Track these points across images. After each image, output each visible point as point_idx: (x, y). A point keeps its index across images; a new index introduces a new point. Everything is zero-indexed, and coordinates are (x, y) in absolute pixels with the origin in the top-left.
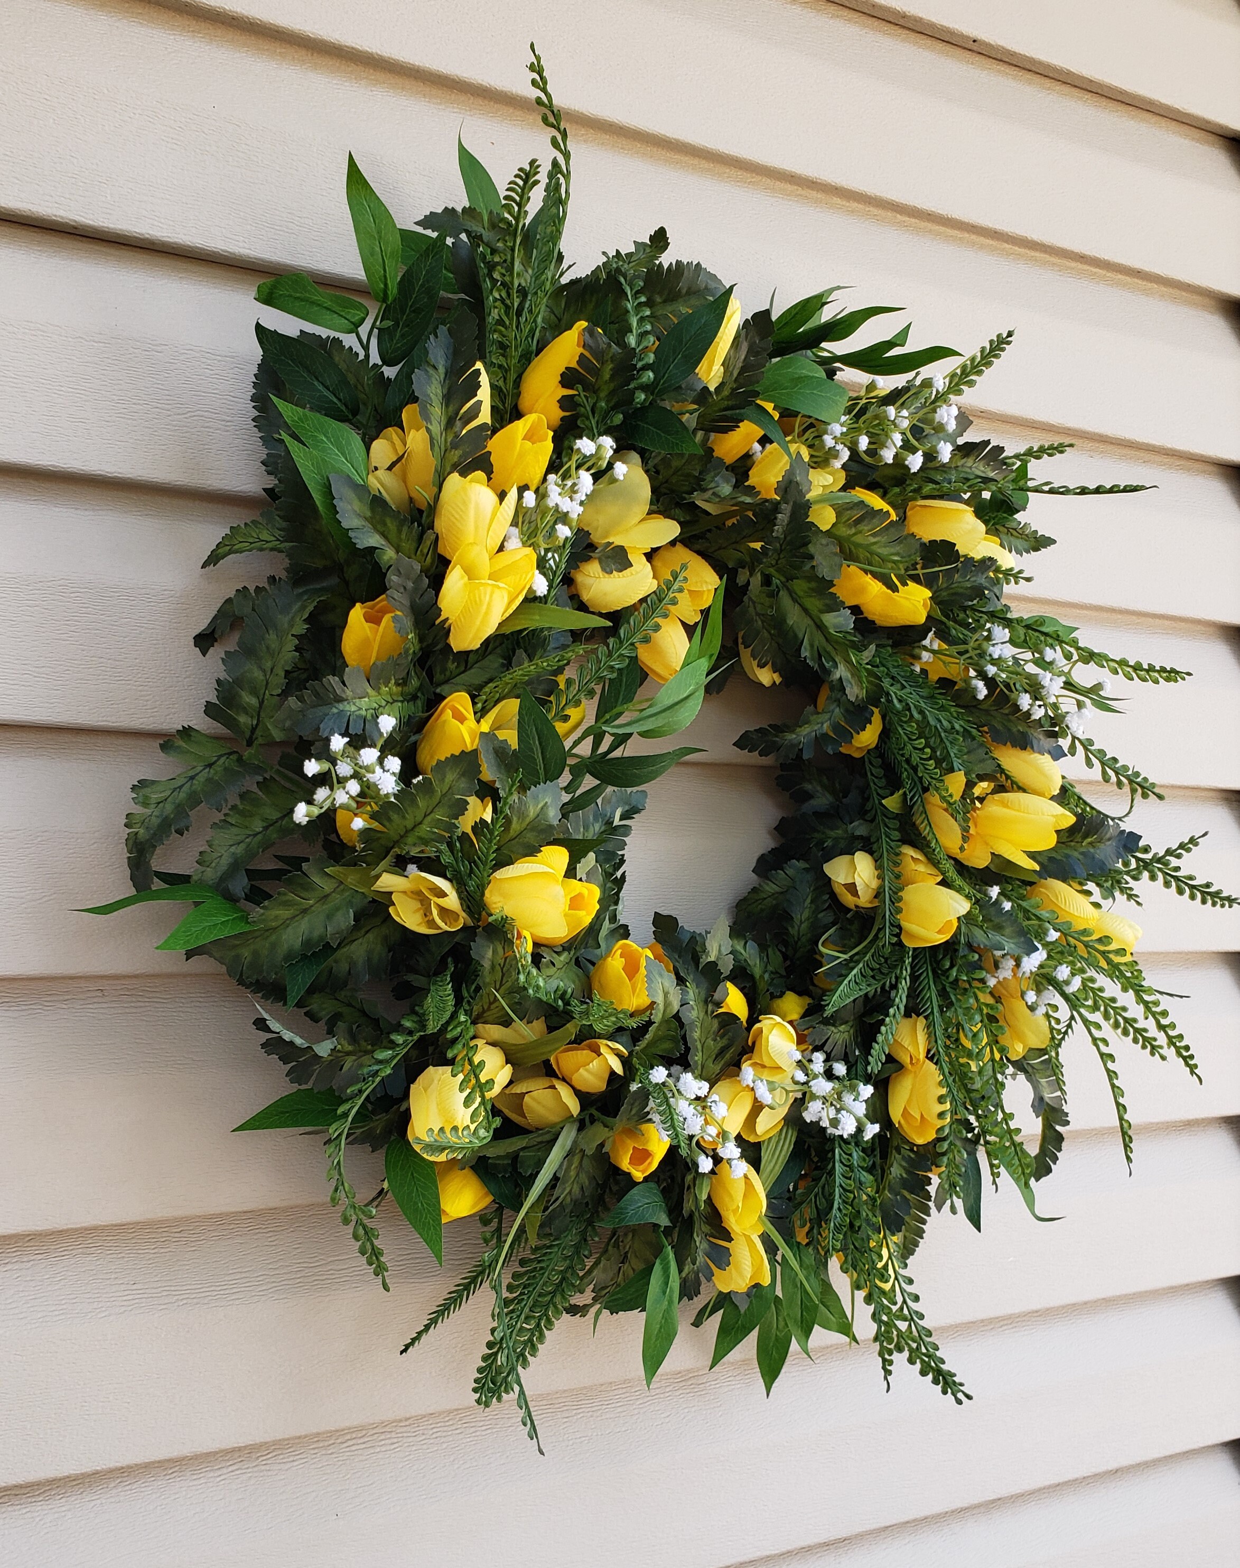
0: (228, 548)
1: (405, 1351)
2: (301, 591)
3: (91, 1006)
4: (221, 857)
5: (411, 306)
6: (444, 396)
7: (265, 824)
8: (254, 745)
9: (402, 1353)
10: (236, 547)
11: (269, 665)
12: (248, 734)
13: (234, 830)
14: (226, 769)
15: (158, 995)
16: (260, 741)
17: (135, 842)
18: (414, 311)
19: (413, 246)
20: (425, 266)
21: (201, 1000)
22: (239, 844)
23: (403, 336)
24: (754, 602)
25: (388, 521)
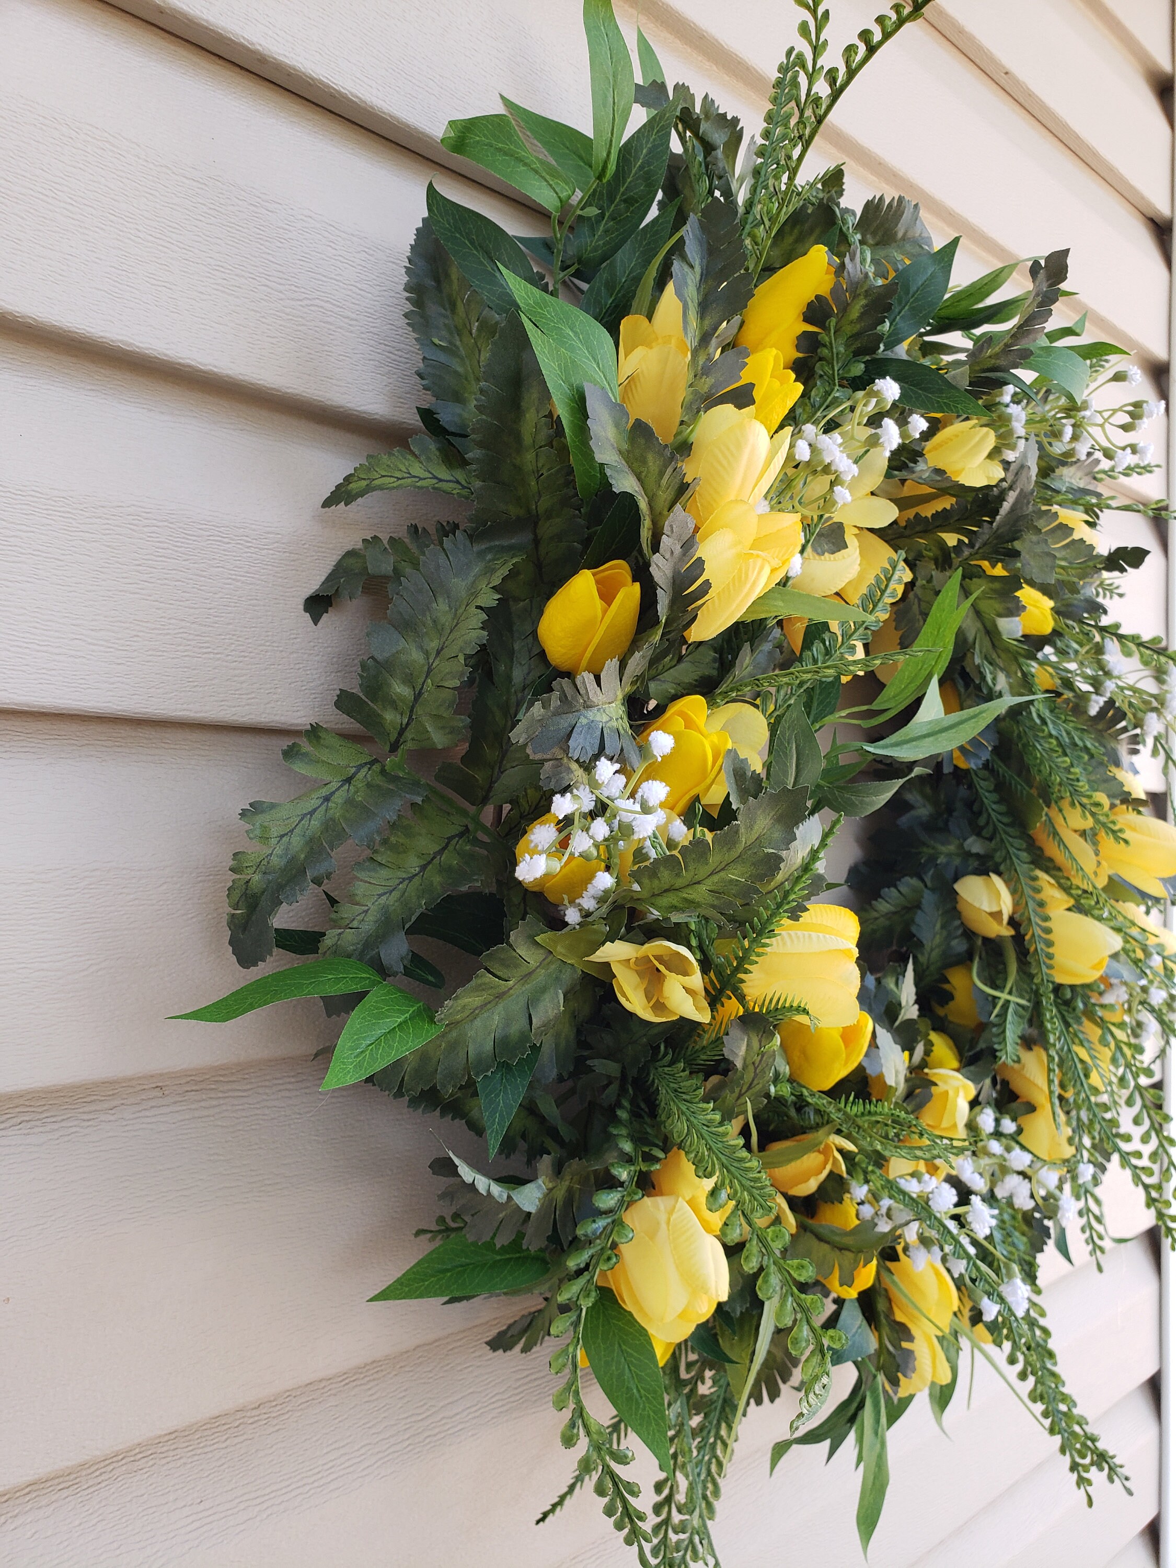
0: (364, 483)
1: (543, 1519)
2: (483, 547)
3: (147, 1113)
4: (366, 911)
5: (623, 194)
6: (700, 304)
7: (423, 862)
8: (400, 751)
9: (538, 1522)
10: (376, 482)
11: (434, 645)
12: (393, 737)
13: (384, 873)
14: (369, 785)
15: (235, 1086)
16: (410, 745)
17: (245, 894)
18: (625, 201)
19: (568, 144)
20: (647, 142)
21: (290, 1087)
22: (391, 892)
23: (606, 231)
24: (919, 600)
25: (650, 457)
